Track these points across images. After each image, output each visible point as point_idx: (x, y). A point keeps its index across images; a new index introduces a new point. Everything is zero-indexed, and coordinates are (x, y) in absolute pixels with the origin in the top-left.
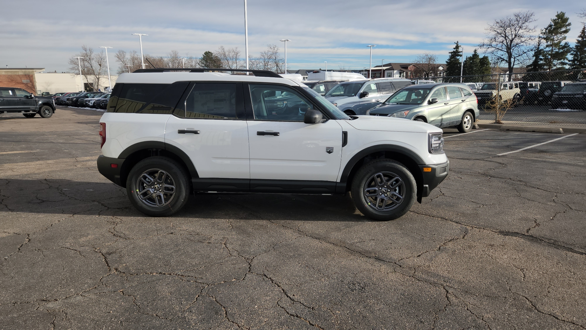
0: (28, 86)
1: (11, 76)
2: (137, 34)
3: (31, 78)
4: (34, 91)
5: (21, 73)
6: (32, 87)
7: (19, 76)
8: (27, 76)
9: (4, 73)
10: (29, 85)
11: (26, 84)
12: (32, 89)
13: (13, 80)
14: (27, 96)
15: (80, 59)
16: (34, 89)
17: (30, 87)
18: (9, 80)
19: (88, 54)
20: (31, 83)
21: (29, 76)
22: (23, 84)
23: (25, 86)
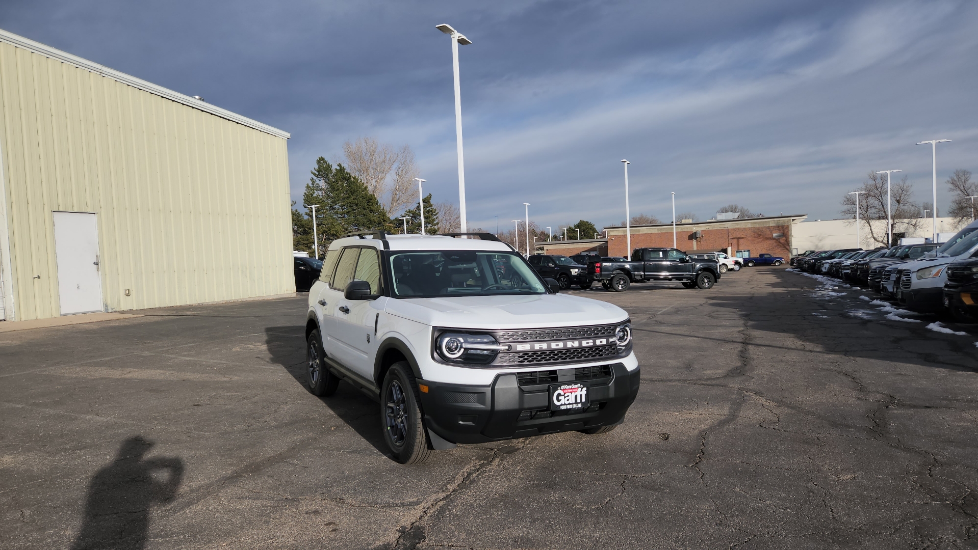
0: (779, 242)
1: (758, 229)
2: (927, 142)
3: (785, 231)
4: (787, 249)
5: (772, 223)
6: (786, 243)
7: (769, 228)
8: (780, 228)
9: (749, 226)
10: (782, 241)
11: (777, 240)
12: (785, 247)
13: (760, 235)
14: (683, 258)
15: (860, 195)
16: (787, 247)
17: (783, 245)
18: (756, 235)
19: (878, 185)
20: (784, 238)
21: (783, 227)
22: (774, 239)
23: (776, 242)
